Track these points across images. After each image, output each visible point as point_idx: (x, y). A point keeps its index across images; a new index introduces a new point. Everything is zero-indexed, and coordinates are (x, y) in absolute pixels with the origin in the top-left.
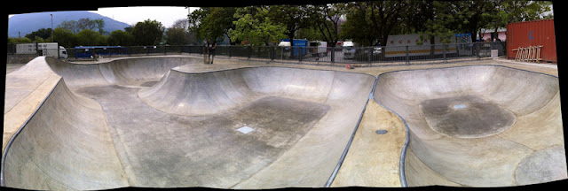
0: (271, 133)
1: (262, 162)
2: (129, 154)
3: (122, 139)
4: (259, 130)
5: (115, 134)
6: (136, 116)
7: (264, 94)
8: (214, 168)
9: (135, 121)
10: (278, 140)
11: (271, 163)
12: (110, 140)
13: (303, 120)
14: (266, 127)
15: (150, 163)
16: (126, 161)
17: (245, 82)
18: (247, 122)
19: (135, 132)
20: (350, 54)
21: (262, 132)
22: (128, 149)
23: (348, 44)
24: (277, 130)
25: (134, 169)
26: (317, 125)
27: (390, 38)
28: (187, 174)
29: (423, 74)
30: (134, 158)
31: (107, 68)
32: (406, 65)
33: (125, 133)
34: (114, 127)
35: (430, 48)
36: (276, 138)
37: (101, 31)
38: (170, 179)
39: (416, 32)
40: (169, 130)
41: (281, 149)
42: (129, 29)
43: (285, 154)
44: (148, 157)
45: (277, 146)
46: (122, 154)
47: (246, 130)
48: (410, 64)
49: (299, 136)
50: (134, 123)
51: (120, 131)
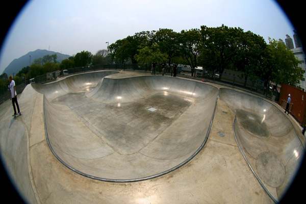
0: (166, 111)
1: (165, 125)
2: (98, 130)
3: (90, 123)
4: (159, 110)
5: (85, 121)
6: (91, 108)
7: (157, 91)
8: (144, 129)
9: (91, 111)
10: (170, 115)
11: (169, 126)
12: (84, 125)
13: (180, 106)
14: (162, 108)
15: (112, 132)
16: (99, 134)
17: (146, 84)
18: (152, 105)
19: (95, 117)
20: (200, 74)
21: (161, 111)
22: (96, 128)
23: (200, 68)
24: (168, 110)
25: (105, 137)
26: (188, 109)
27: (225, 70)
28: (132, 134)
29: (240, 95)
30: (102, 132)
31: (64, 83)
32: (233, 87)
33: (89, 119)
34: (82, 117)
35: (244, 82)
36: (169, 113)
37: (55, 62)
38: (126, 138)
39: (238, 70)
40: (112, 113)
41: (173, 120)
42: (71, 58)
43: (175, 122)
44: (109, 129)
45: (170, 117)
46: (94, 130)
47: (153, 109)
48: (234, 88)
49: (180, 114)
50: (91, 112)
51: (87, 119)
